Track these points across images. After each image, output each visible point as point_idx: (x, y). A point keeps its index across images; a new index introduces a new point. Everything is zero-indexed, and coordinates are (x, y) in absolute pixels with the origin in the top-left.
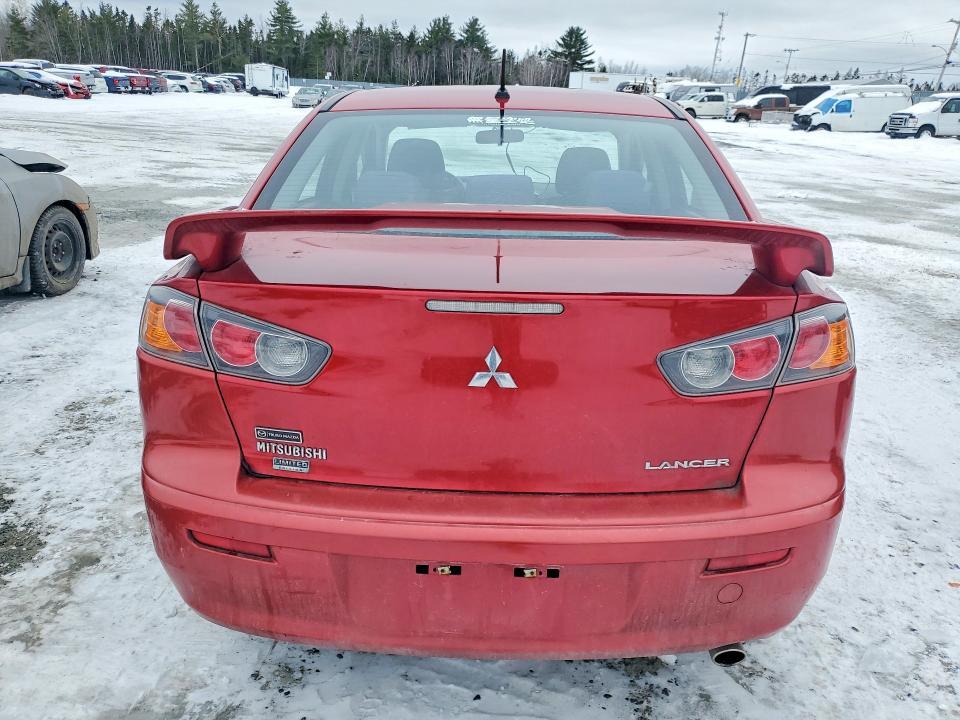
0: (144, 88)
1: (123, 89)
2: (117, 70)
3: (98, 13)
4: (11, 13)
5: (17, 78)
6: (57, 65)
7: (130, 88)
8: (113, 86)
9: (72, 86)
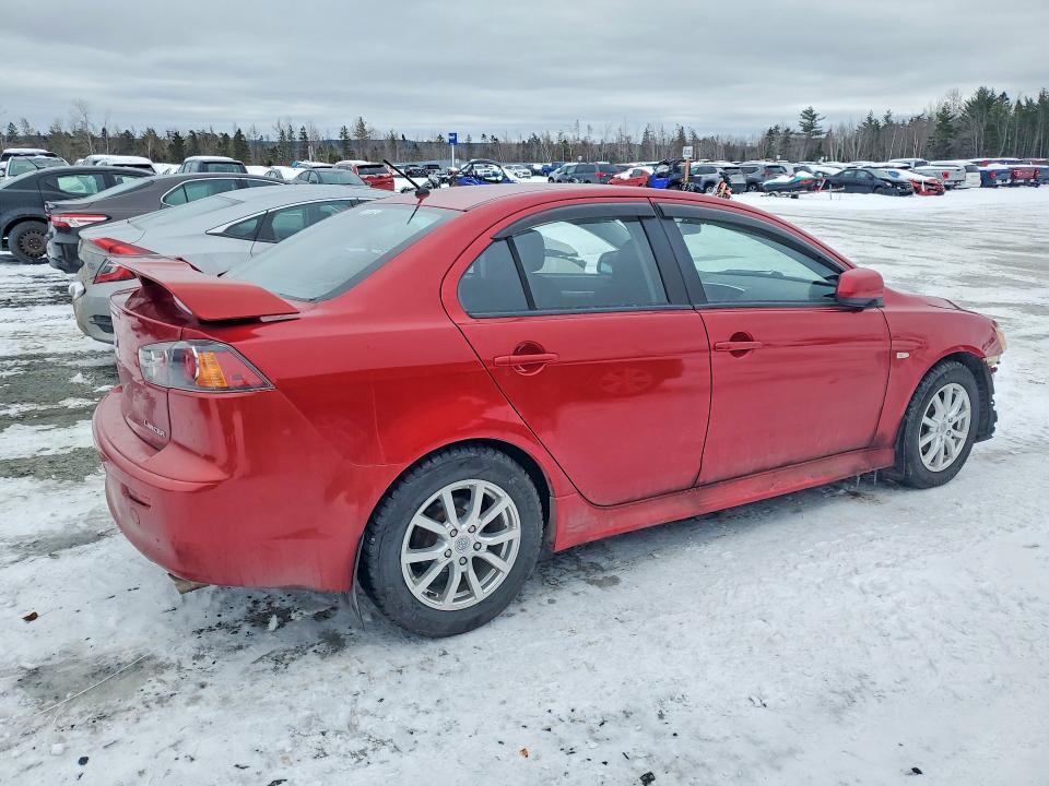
0: (1028, 179)
1: (999, 182)
2: (1003, 162)
3: (1036, 101)
4: (941, 111)
5: (872, 177)
6: (932, 163)
7: (1009, 181)
8: (988, 180)
9: (926, 183)
